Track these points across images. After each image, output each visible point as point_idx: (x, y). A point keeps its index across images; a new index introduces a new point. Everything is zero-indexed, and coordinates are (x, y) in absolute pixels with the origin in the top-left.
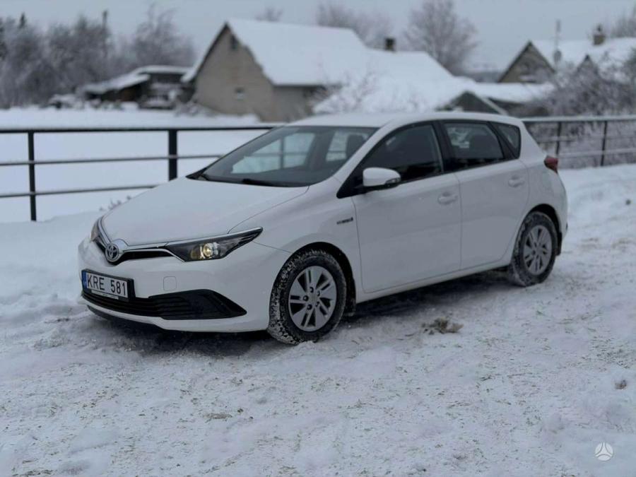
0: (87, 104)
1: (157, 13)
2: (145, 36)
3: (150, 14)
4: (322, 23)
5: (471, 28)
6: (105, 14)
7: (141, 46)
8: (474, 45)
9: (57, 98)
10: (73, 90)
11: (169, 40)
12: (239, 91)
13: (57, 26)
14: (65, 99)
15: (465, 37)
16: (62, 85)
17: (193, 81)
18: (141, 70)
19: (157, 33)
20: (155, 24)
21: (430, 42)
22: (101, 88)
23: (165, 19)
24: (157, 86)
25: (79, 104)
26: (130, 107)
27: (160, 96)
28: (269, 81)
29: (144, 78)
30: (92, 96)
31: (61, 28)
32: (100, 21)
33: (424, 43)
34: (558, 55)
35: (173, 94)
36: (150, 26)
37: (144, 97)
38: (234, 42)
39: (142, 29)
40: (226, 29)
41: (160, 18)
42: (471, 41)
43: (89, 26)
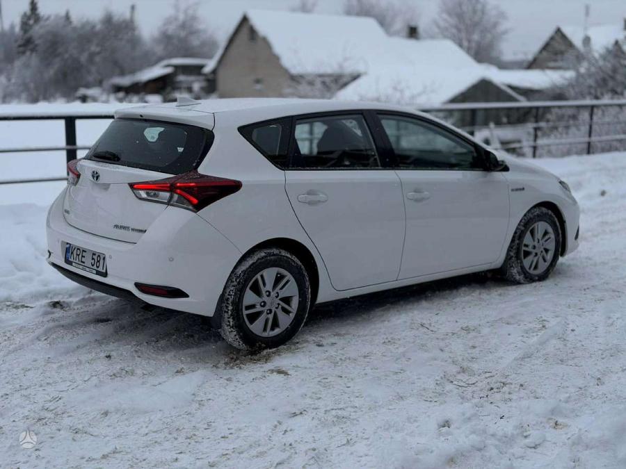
0: (112, 97)
1: (183, 6)
2: (171, 29)
3: (176, 7)
4: (349, 12)
5: (502, 15)
6: (133, 8)
7: (166, 38)
8: (505, 32)
9: (82, 91)
10: (99, 83)
11: (193, 32)
12: (258, 81)
13: (85, 20)
14: (90, 92)
15: (495, 25)
16: (90, 79)
17: (214, 72)
18: (166, 62)
19: (183, 26)
20: (181, 17)
21: (459, 30)
22: (126, 81)
23: (190, 12)
24: (181, 78)
25: (104, 97)
26: (154, 99)
27: (185, 88)
28: (286, 71)
29: (169, 70)
30: (118, 89)
31: (88, 23)
32: (127, 15)
33: (454, 31)
34: (587, 40)
35: (196, 86)
36: (176, 19)
37: (169, 89)
38: (253, 33)
39: (168, 21)
40: (245, 20)
41: (186, 12)
42: (501, 28)
43: (115, 19)
